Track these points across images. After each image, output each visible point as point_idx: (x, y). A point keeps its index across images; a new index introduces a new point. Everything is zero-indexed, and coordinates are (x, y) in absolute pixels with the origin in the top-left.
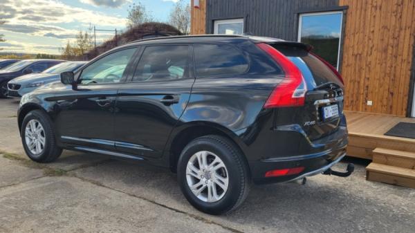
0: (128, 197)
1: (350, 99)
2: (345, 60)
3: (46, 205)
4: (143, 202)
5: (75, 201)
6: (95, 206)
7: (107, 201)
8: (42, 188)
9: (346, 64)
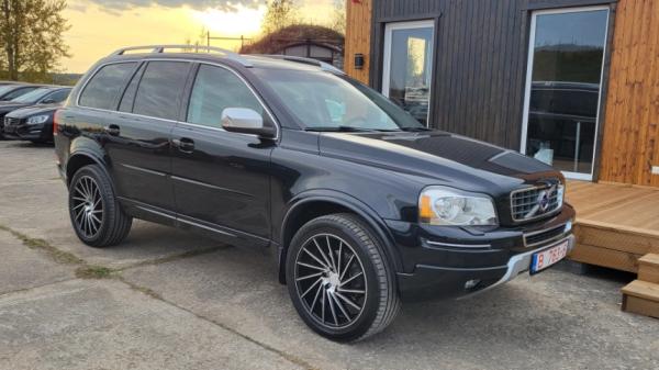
0: (195, 319)
1: (621, 162)
2: (612, 92)
3: (63, 326)
4: (215, 330)
5: (109, 321)
6: (137, 331)
7: (158, 324)
8: (64, 298)
9: (615, 98)
